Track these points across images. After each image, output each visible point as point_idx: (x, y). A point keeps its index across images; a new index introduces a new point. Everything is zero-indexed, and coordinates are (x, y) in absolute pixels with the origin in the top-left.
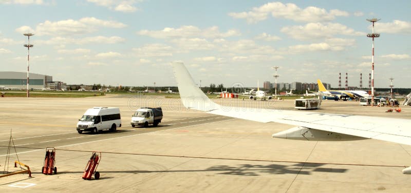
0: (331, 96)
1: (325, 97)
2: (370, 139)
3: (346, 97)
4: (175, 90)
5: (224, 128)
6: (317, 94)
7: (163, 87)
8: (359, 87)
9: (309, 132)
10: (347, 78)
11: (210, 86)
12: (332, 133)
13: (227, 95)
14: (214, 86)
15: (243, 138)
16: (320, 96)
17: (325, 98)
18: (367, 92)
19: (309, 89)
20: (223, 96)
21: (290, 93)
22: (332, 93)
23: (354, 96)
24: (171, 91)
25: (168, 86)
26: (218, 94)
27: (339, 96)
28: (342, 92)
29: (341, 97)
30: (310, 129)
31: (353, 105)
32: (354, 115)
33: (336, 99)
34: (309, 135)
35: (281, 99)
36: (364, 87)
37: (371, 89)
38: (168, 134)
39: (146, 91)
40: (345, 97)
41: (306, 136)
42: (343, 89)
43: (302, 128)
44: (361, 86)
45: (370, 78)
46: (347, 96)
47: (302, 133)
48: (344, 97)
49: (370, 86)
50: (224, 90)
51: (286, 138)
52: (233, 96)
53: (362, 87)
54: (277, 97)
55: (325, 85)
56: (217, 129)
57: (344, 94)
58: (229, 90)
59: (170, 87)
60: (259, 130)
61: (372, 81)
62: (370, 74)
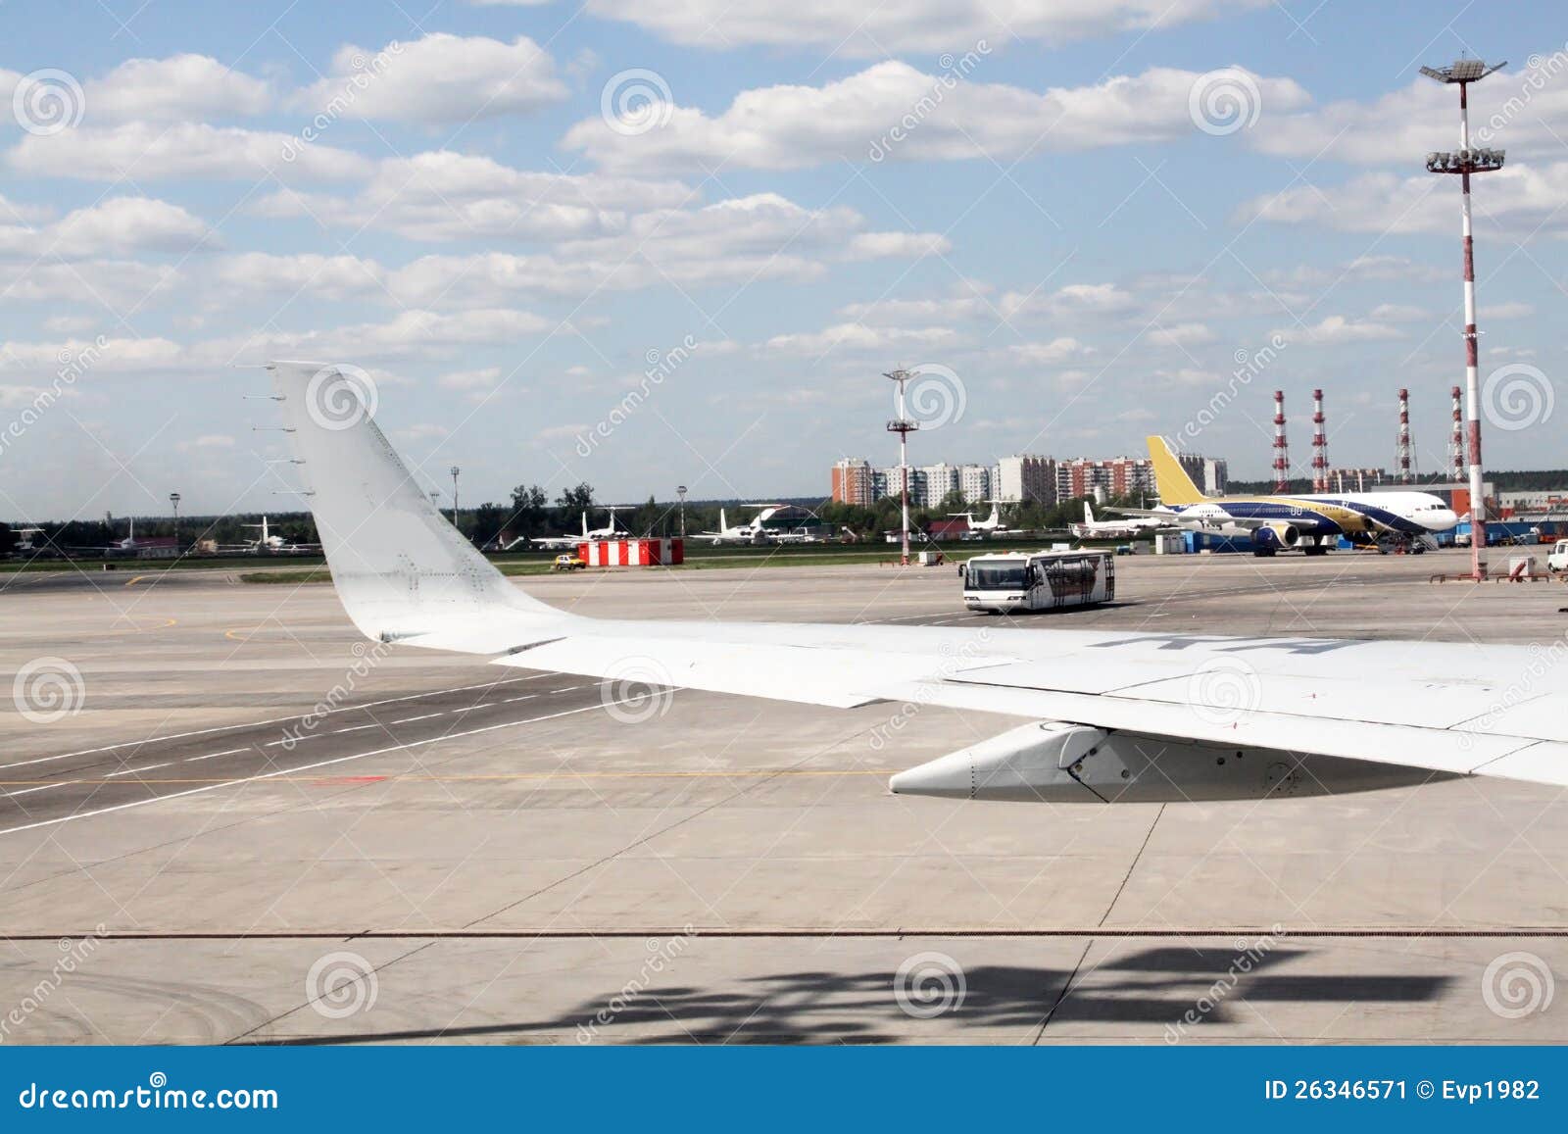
0: (1231, 529)
1: (1198, 537)
2: (1470, 775)
3: (1317, 535)
4: (300, 531)
5: (610, 751)
6: (1152, 522)
7: (225, 521)
8: (1394, 470)
9: (1106, 751)
10: (1320, 420)
11: (510, 503)
12: (1240, 751)
13: (614, 548)
14: (540, 500)
15: (722, 805)
16: (1169, 532)
17: (1199, 543)
18: (1445, 495)
19: (1097, 493)
20: (594, 558)
21: (991, 523)
22: (1236, 511)
23: (1369, 525)
24: (276, 541)
25: (255, 511)
26: (563, 549)
27: (1279, 528)
28: (1297, 502)
29: (1291, 536)
30: (1110, 731)
31: (1366, 579)
32: (1370, 637)
33: (1263, 546)
34: (1105, 767)
35: (938, 561)
36: (1427, 472)
37: (1465, 479)
38: (271, 803)
39: (124, 545)
40: (1316, 532)
41: (1088, 773)
42: (1303, 486)
43: (1062, 730)
44: (1406, 463)
45: (1458, 415)
46: (1327, 527)
47: (1064, 758)
48: (1306, 531)
49: (1459, 462)
50: (598, 520)
51: (976, 793)
52: (652, 558)
53: (1414, 470)
54: (916, 546)
55: (1194, 468)
56: (565, 754)
57: (1307, 514)
58: (630, 521)
59: (271, 518)
60: (815, 753)
61: (1468, 433)
62: (1458, 394)
